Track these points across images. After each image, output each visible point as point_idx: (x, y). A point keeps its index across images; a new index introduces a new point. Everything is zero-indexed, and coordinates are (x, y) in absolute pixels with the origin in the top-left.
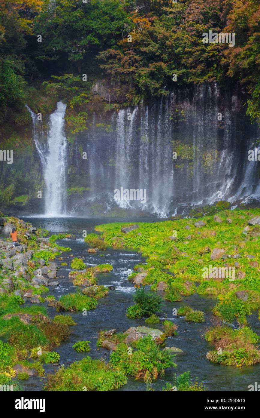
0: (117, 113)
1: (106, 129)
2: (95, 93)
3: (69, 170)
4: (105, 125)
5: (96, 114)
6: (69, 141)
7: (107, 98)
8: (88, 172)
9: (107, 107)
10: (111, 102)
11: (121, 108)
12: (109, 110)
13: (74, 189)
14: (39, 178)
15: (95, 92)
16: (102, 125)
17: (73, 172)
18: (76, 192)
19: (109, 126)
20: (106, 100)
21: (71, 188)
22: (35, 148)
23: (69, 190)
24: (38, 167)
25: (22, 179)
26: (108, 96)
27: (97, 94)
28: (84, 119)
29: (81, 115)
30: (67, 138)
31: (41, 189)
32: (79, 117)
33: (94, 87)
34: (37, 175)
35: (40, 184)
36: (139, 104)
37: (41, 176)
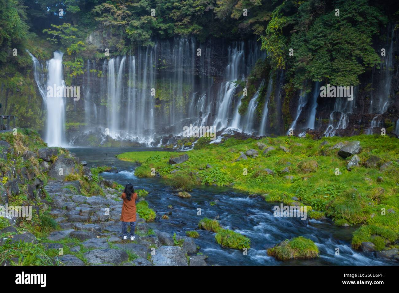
0: (108, 61)
1: (99, 75)
3: (68, 107)
4: (97, 71)
6: (67, 83)
7: (100, 48)
8: (84, 110)
9: (99, 56)
10: (103, 52)
11: (111, 57)
12: (101, 58)
13: (70, 124)
14: (41, 114)
15: (90, 42)
18: (73, 126)
19: (101, 72)
20: (99, 50)
21: (68, 123)
22: (37, 88)
23: (67, 125)
24: (40, 104)
25: (25, 114)
26: (101, 46)
27: (91, 44)
28: (80, 64)
29: (78, 61)
30: (65, 81)
31: (43, 123)
32: (76, 62)
33: (88, 38)
34: (39, 111)
35: (41, 119)
36: (127, 54)
37: (43, 112)
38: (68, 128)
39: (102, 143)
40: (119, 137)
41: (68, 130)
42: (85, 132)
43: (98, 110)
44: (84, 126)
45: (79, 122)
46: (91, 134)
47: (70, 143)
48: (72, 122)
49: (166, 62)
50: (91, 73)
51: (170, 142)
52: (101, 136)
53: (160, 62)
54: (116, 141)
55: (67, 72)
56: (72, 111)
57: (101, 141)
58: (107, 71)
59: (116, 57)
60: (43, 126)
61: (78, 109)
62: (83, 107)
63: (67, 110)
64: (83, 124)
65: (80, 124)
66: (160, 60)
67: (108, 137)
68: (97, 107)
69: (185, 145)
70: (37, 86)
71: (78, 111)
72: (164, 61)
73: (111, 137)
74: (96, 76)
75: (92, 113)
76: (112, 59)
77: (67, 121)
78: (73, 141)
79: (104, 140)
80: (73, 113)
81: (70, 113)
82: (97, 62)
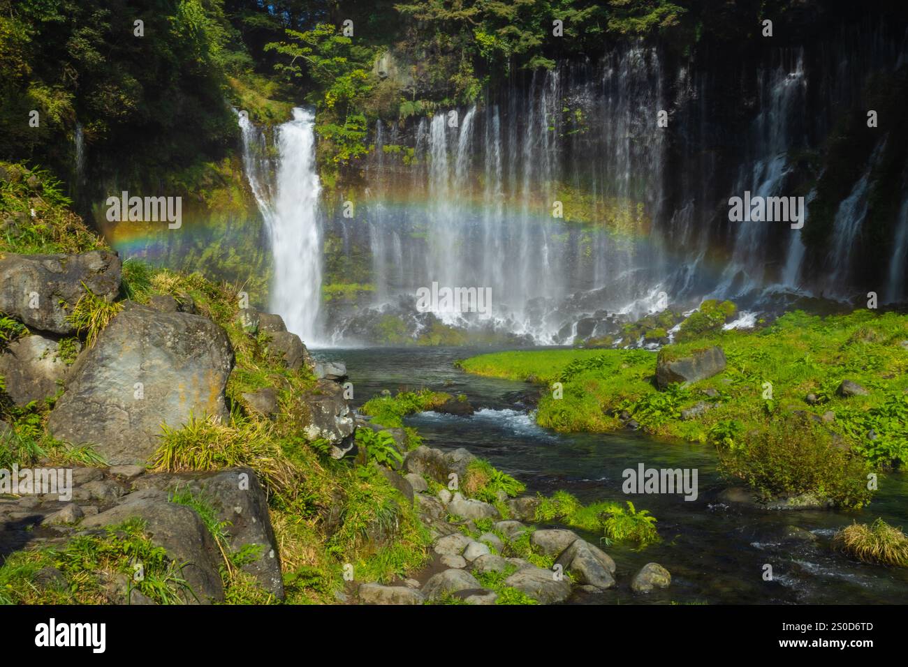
1: (406, 158)
2: (382, 76)
3: (328, 244)
4: (402, 149)
5: (384, 124)
6: (326, 182)
7: (408, 87)
8: (368, 251)
9: (407, 108)
10: (418, 97)
11: (437, 111)
12: (413, 114)
13: (335, 287)
14: (260, 261)
15: (381, 73)
16: (396, 148)
17: (336, 250)
18: (342, 294)
19: (412, 151)
20: (406, 92)
21: (329, 284)
22: (252, 195)
23: (327, 289)
24: (257, 235)
25: (220, 262)
26: (412, 83)
27: (385, 78)
28: (359, 130)
29: (352, 122)
30: (321, 177)
31: (265, 286)
32: (346, 126)
33: (379, 62)
34: (255, 255)
35: (261, 276)
36: (477, 100)
37: (264, 256)
38: (329, 298)
39: (415, 335)
40: (459, 320)
41: (329, 302)
42: (372, 307)
43: (404, 251)
44: (368, 293)
45: (358, 282)
47: (334, 337)
48: (339, 281)
49: (583, 116)
50: (386, 155)
51: (598, 331)
52: (414, 317)
53: (566, 115)
54: (453, 330)
55: (326, 153)
56: (340, 254)
57: (412, 331)
58: (426, 146)
60: (266, 292)
61: (354, 247)
62: (368, 242)
63: (326, 251)
64: (366, 288)
65: (359, 287)
66: (566, 110)
67: (430, 319)
68: (403, 244)
69: (648, 336)
70: (251, 189)
71: (354, 254)
72: (578, 113)
73: (440, 321)
74: (400, 162)
75: (389, 258)
76: (439, 115)
77: (327, 281)
78: (340, 331)
79: (420, 326)
80: (342, 258)
81: (334, 258)
82: (402, 124)
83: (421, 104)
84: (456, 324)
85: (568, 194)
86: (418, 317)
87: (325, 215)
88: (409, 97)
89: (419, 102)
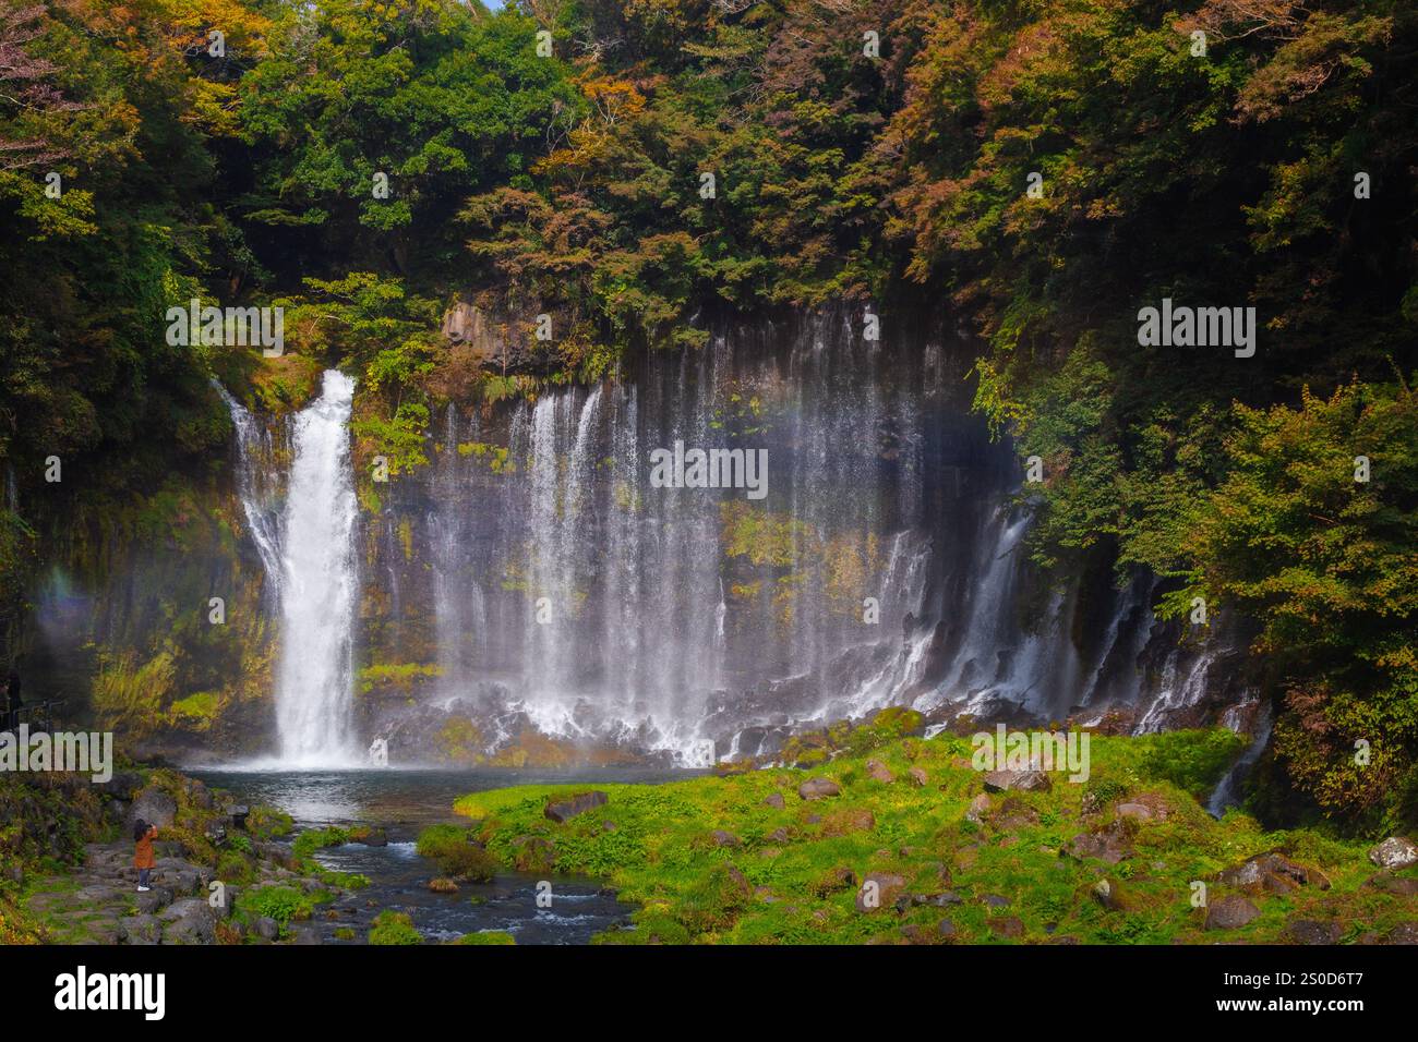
0: (530, 409)
1: (495, 464)
2: (455, 339)
3: (365, 605)
4: (488, 449)
5: (459, 410)
6: (366, 504)
7: (495, 357)
8: (431, 612)
9: (497, 388)
10: (509, 373)
11: (541, 392)
12: (503, 398)
13: (383, 670)
14: (261, 630)
15: (454, 335)
16: (480, 448)
17: (379, 612)
18: (389, 681)
19: (503, 453)
20: (493, 364)
21: (371, 665)
23: (364, 674)
24: (256, 594)
26: (500, 350)
27: (458, 343)
28: (416, 429)
29: (405, 416)
30: (358, 495)
31: (268, 670)
32: (396, 422)
33: (451, 317)
34: (252, 624)
35: (262, 655)
36: (604, 376)
37: (267, 624)
38: (368, 687)
39: (491, 749)
40: (567, 726)
41: (368, 695)
42: (436, 704)
44: (432, 679)
45: (417, 662)
46: (459, 709)
47: (372, 750)
48: (387, 658)
52: (497, 721)
54: (554, 742)
55: (367, 456)
57: (489, 743)
59: (559, 390)
60: (269, 679)
63: (363, 615)
64: (428, 671)
65: (418, 669)
67: (522, 724)
73: (536, 726)
78: (383, 741)
79: (503, 735)
80: (389, 625)
81: (377, 625)
82: (486, 412)
83: (517, 382)
84: (561, 732)
85: (757, 520)
86: (503, 721)
87: (363, 558)
88: (497, 370)
89: (513, 378)
